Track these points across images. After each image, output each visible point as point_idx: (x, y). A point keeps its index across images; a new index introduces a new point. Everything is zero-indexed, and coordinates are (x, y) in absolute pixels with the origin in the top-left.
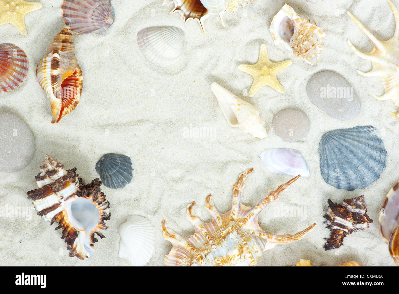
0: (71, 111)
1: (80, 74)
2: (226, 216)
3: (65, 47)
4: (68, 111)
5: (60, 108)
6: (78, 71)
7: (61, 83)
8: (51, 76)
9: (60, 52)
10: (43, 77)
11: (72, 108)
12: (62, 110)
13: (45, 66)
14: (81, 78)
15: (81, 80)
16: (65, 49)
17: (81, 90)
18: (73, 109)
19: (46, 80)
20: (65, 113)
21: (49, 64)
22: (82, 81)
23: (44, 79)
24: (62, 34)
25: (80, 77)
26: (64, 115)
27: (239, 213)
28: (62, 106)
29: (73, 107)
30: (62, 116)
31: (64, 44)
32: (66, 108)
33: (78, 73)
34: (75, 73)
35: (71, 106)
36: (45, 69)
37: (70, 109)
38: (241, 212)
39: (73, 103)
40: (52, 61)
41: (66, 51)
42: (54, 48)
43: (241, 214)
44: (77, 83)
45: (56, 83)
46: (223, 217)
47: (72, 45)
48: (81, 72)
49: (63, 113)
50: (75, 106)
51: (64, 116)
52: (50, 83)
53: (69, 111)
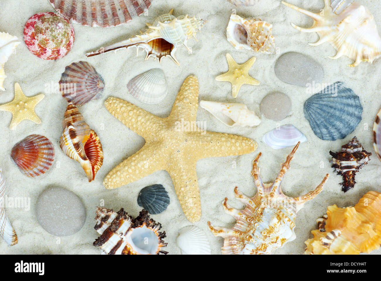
0: (100, 167)
1: (95, 135)
2: (255, 198)
3: (76, 118)
4: (98, 168)
5: (91, 167)
6: (93, 133)
7: (84, 147)
8: (74, 145)
9: (73, 124)
10: (68, 148)
11: (100, 164)
12: (93, 168)
13: (66, 139)
14: (98, 138)
15: (98, 139)
16: (76, 120)
17: (101, 147)
18: (101, 165)
19: (71, 150)
20: (96, 170)
21: (68, 136)
22: (99, 140)
23: (69, 150)
24: (69, 110)
25: (97, 137)
26: (96, 171)
27: (265, 191)
28: (92, 165)
29: (101, 163)
30: (95, 173)
31: (73, 116)
32: (96, 165)
33: (93, 135)
34: (91, 135)
35: (98, 163)
36: (66, 141)
37: (99, 165)
38: (266, 190)
39: (99, 160)
40: (69, 133)
41: (77, 121)
42: (67, 123)
43: (266, 191)
44: (96, 143)
45: (80, 149)
46: (254, 200)
47: (79, 115)
48: (95, 133)
49: (95, 170)
50: (102, 161)
51: (96, 172)
52: (75, 151)
53: (99, 167)
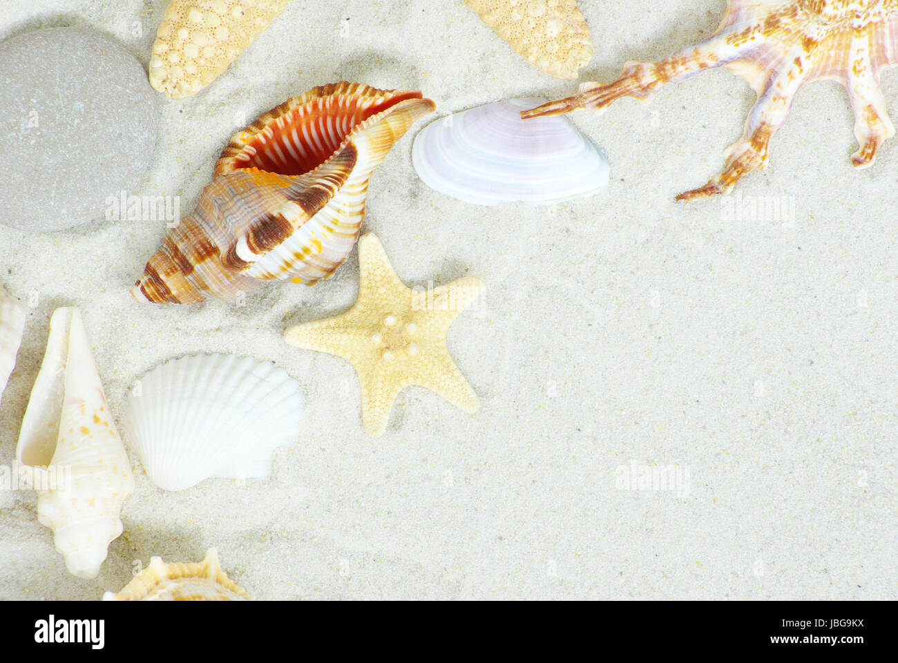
0: (356, 86)
1: (235, 150)
2: (829, 70)
3: (197, 250)
4: (364, 93)
5: (374, 119)
6: (230, 161)
7: (304, 176)
8: (313, 215)
9: (223, 250)
10: (330, 236)
11: (344, 91)
12: (375, 110)
13: (298, 256)
14: (242, 139)
15: (246, 135)
16: (203, 246)
17: (274, 112)
18: (347, 85)
19: (335, 222)
20: (377, 95)
21: (282, 250)
22: (247, 129)
23: (337, 229)
24: (168, 291)
25: (240, 142)
26: (382, 93)
27: (780, 62)
28: (365, 119)
29: (340, 90)
30: (390, 96)
31: (192, 260)
32: (358, 104)
33: (237, 157)
34: (241, 164)
35: (345, 98)
36: (306, 250)
37: (354, 91)
38: (773, 63)
39: (329, 100)
40: (269, 250)
41: (206, 239)
42: (228, 277)
43: (774, 57)
44: (265, 136)
45: (318, 186)
46: (839, 67)
47: (175, 239)
48: (225, 154)
49: (380, 100)
50: (332, 88)
51: (388, 91)
52: (331, 202)
53: (360, 90)
